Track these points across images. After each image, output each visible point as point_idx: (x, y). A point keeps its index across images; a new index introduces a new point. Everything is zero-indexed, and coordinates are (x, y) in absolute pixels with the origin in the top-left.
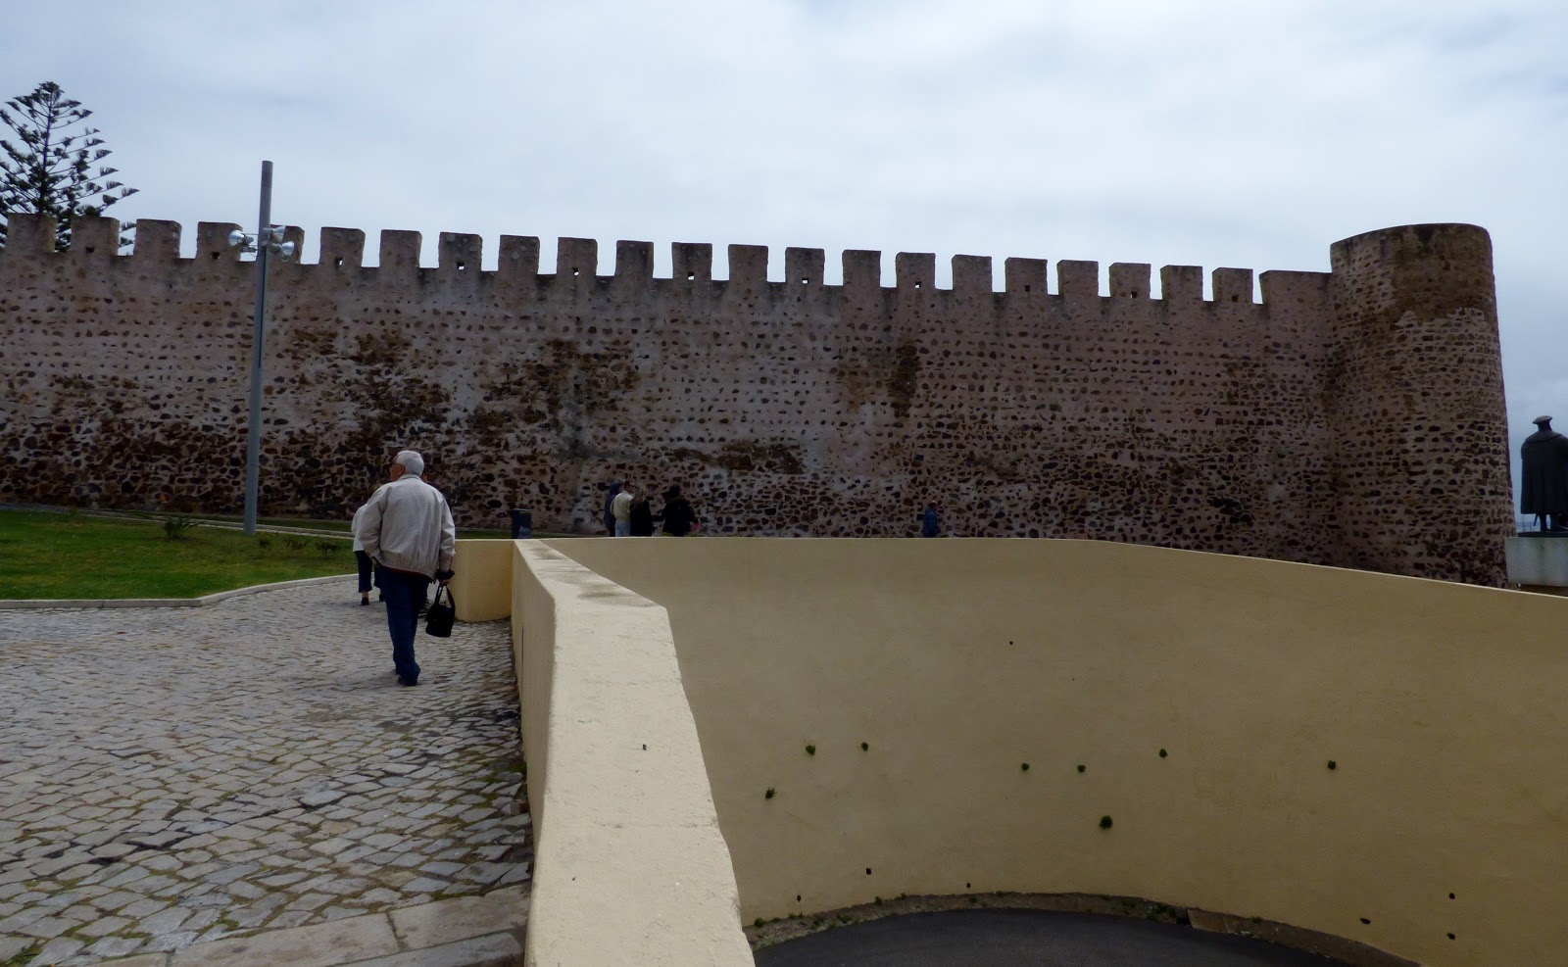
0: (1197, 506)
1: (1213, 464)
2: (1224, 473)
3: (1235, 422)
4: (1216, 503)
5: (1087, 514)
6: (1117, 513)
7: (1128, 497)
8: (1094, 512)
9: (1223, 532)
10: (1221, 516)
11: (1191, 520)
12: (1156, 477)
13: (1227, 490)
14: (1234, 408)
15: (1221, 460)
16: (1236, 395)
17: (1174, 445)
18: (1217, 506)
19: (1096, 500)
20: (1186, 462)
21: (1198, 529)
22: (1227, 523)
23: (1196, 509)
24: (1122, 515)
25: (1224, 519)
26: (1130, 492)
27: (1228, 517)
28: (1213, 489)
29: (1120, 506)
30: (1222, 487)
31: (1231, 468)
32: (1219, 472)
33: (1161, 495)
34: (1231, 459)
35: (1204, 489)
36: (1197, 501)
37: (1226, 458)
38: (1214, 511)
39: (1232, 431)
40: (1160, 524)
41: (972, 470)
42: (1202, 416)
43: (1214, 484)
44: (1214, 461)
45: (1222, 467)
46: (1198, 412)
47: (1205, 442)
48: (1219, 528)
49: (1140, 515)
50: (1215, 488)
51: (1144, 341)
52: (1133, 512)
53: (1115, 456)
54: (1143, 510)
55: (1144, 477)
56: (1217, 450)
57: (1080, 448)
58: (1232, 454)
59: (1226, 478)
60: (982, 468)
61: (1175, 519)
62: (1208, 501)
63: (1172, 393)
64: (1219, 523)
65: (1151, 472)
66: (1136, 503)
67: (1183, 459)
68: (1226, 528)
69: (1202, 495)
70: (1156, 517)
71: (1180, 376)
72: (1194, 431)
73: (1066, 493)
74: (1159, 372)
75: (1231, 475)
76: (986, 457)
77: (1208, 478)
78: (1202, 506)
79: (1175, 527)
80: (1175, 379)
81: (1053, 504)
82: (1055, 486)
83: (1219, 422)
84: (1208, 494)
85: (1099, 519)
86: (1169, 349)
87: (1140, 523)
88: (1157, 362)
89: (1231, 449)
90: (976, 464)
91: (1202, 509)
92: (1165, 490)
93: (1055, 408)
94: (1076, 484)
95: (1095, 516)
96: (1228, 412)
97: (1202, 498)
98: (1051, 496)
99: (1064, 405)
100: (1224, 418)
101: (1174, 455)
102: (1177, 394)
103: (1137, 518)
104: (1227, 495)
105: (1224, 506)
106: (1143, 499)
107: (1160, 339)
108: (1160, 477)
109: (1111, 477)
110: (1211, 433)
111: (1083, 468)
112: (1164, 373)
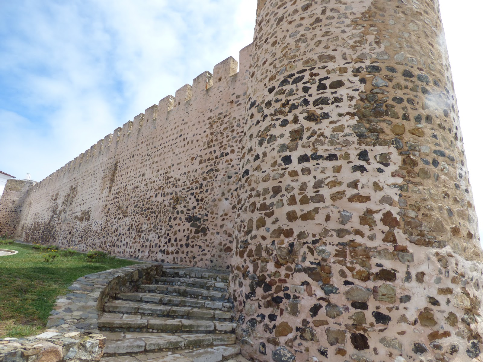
0: (180, 222)
1: (192, 191)
3: (209, 160)
4: (189, 219)
5: (142, 232)
7: (156, 219)
8: (144, 231)
9: (190, 241)
10: (191, 228)
12: (168, 206)
15: (197, 188)
17: (178, 183)
18: (189, 222)
19: (145, 223)
21: (178, 239)
22: (193, 234)
23: (179, 225)
25: (191, 231)
26: (157, 217)
27: (194, 229)
29: (152, 226)
30: (194, 208)
32: (195, 197)
34: (201, 186)
35: (185, 210)
36: (181, 219)
38: (188, 225)
39: (207, 166)
40: (164, 236)
41: (118, 213)
42: (194, 161)
43: (191, 206)
44: (193, 189)
45: (197, 193)
46: (192, 159)
47: (192, 178)
48: (188, 238)
49: (158, 231)
50: (191, 208)
51: (178, 126)
52: (156, 229)
53: (156, 196)
54: (159, 227)
55: (163, 206)
56: (197, 182)
57: (146, 194)
58: (203, 182)
59: (197, 200)
60: (120, 211)
61: (169, 232)
62: (186, 219)
63: (184, 151)
64: (189, 234)
65: (166, 203)
66: (158, 223)
67: (180, 191)
68: (192, 238)
69: (183, 215)
70: (163, 232)
71: (188, 140)
72: (189, 172)
73: (138, 220)
74: (180, 141)
75: (200, 198)
76: (122, 205)
77: (188, 203)
78: (182, 222)
79: (168, 238)
80: (186, 142)
81: (134, 227)
82: (135, 217)
83: (201, 162)
84: (187, 213)
85: (145, 234)
86: (186, 126)
87: (157, 236)
88: (181, 136)
89: (204, 179)
90: (120, 209)
91: (182, 224)
92: (169, 214)
93: (143, 175)
94: (142, 214)
95: (144, 232)
96: (206, 154)
97: (183, 217)
98: (133, 223)
99: (146, 173)
100: (203, 159)
101: (177, 190)
102: (185, 151)
103: (157, 233)
104: (196, 213)
105: (193, 222)
106: (160, 221)
107: (184, 122)
108: (169, 205)
109: (152, 209)
110: (196, 171)
111: (145, 205)
112: (182, 141)
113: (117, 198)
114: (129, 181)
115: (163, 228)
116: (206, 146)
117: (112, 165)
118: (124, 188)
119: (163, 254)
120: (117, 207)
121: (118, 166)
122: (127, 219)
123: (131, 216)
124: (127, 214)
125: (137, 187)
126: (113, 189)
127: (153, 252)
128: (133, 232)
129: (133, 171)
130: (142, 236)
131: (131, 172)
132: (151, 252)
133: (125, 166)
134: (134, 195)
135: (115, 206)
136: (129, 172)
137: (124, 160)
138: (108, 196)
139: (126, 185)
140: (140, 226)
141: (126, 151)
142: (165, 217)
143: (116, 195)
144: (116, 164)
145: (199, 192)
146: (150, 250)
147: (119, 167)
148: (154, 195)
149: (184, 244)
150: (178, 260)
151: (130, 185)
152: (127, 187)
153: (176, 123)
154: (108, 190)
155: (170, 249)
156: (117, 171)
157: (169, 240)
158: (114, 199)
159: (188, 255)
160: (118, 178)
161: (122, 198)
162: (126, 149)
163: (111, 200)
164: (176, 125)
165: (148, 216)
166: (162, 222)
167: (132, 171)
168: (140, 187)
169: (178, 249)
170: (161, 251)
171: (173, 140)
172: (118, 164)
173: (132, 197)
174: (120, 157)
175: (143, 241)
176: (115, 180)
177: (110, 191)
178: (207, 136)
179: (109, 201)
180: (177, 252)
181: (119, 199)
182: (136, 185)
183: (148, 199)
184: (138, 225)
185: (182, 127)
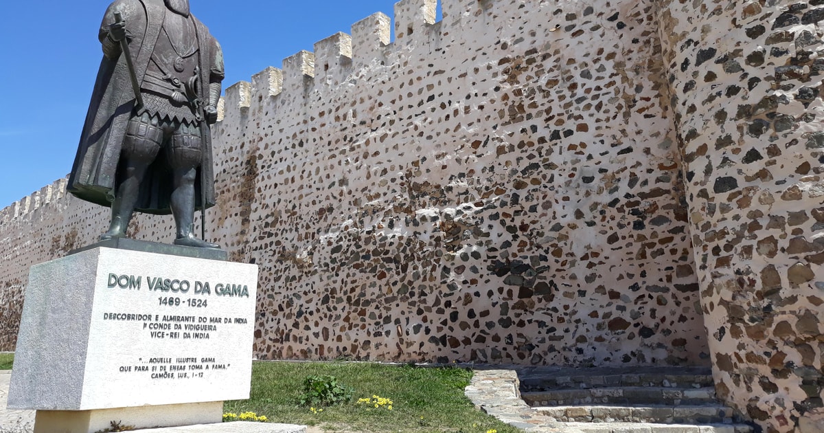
0: (476, 276)
1: (494, 211)
2: (508, 221)
3: (521, 145)
4: (498, 269)
5: (367, 303)
6: (394, 298)
7: (402, 275)
8: (373, 301)
9: (511, 314)
10: (506, 288)
11: (468, 300)
12: (430, 244)
13: (514, 248)
14: (518, 127)
15: (503, 204)
16: (521, 107)
17: (449, 195)
18: (500, 275)
19: (373, 285)
20: (460, 217)
21: (477, 312)
22: (516, 299)
23: (474, 282)
24: (398, 301)
25: (510, 293)
26: (405, 269)
27: (516, 290)
28: (494, 249)
29: (395, 289)
30: (507, 244)
31: (517, 213)
32: (503, 223)
33: (434, 269)
34: (515, 199)
35: (483, 251)
36: (474, 269)
37: (508, 200)
38: (496, 282)
39: (519, 159)
40: (435, 309)
41: (283, 267)
42: (480, 150)
43: (496, 242)
44: (495, 207)
45: (505, 215)
46: (476, 144)
47: (485, 183)
48: (505, 308)
49: (415, 298)
50: (498, 247)
51: (419, 79)
52: (408, 295)
53: (391, 225)
54: (417, 291)
55: (418, 246)
56: (499, 192)
57: (362, 222)
58: (518, 192)
59: (511, 229)
60: (289, 263)
61: (449, 298)
62: (489, 268)
63: (447, 130)
64: (504, 299)
65: (425, 238)
66: (410, 283)
67: (459, 212)
68: (513, 308)
69: (481, 260)
70: (430, 299)
71: (455, 105)
72: (472, 171)
73: (349, 280)
74: (433, 110)
75: (517, 223)
76: (292, 250)
77: (488, 235)
78: (481, 276)
79: (448, 311)
80: (449, 110)
81: (339, 295)
82: (340, 273)
83: (500, 151)
84: (489, 257)
85: (377, 307)
86: (443, 78)
87: (415, 309)
88: (431, 98)
89: (519, 185)
90: (287, 259)
91: (481, 281)
92: (438, 261)
93: (343, 182)
94: (356, 266)
95: (374, 305)
96: (511, 135)
97: (482, 265)
98: (338, 286)
99: (350, 177)
100: (506, 143)
101: (450, 210)
102: (452, 129)
103: (413, 304)
104: (514, 255)
105: (509, 273)
106: (417, 276)
107: (433, 70)
108: (434, 243)
109: (387, 252)
110: (492, 169)
111: (363, 247)
112: (438, 109)
113: (270, 235)
114: (301, 197)
115: (427, 291)
116: (507, 118)
117: (238, 163)
118: (287, 211)
119: (441, 346)
120: (277, 256)
121: (259, 167)
122: (316, 278)
123: (328, 270)
124: (312, 269)
125: (331, 210)
126: (253, 216)
127: (409, 344)
128: (340, 306)
129: (310, 174)
130: (368, 314)
131: (302, 177)
132: (405, 345)
133: (282, 166)
134: (323, 224)
135: (272, 253)
136: (297, 179)
137: (273, 154)
138: (243, 233)
139: (294, 207)
140: (358, 291)
141: (276, 132)
142: (429, 268)
143: (267, 230)
144: (251, 163)
145: (511, 212)
146: (402, 341)
147: (263, 167)
148: (385, 225)
149: (496, 321)
150: (485, 356)
151: (307, 206)
152: (297, 209)
153: (410, 72)
154: (239, 219)
155: (459, 334)
156: (260, 177)
157: (454, 316)
158: (261, 238)
159: (511, 343)
160: (263, 192)
161: (289, 235)
162: (276, 128)
163: (255, 240)
164: (414, 76)
165: (379, 269)
166: (425, 279)
167: (305, 175)
168: (339, 208)
169: (482, 331)
170: (433, 339)
171: (410, 107)
172: (259, 163)
173: (319, 231)
174: (262, 145)
175: (373, 322)
176: (257, 195)
177: (246, 221)
178: (506, 97)
179: (247, 242)
180: (481, 339)
181: (279, 238)
182: (325, 204)
183: (368, 233)
184: (353, 290)
185: (434, 80)
